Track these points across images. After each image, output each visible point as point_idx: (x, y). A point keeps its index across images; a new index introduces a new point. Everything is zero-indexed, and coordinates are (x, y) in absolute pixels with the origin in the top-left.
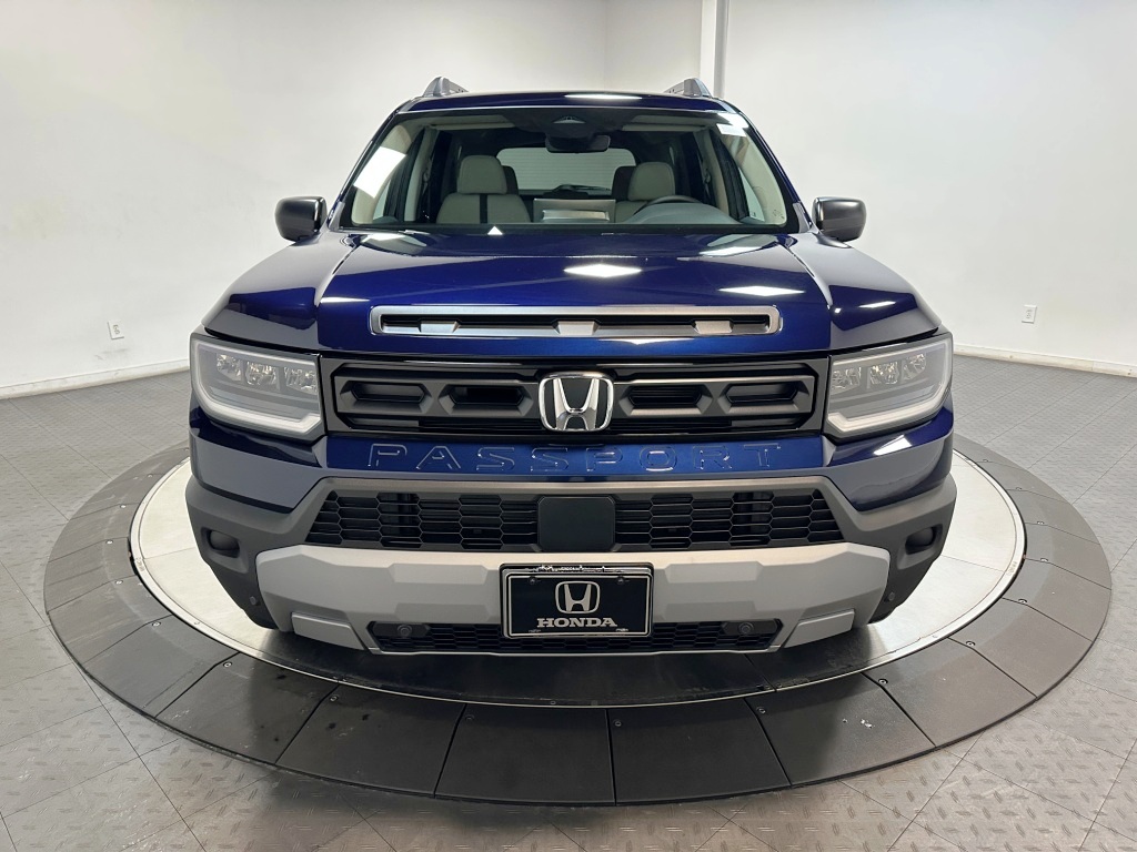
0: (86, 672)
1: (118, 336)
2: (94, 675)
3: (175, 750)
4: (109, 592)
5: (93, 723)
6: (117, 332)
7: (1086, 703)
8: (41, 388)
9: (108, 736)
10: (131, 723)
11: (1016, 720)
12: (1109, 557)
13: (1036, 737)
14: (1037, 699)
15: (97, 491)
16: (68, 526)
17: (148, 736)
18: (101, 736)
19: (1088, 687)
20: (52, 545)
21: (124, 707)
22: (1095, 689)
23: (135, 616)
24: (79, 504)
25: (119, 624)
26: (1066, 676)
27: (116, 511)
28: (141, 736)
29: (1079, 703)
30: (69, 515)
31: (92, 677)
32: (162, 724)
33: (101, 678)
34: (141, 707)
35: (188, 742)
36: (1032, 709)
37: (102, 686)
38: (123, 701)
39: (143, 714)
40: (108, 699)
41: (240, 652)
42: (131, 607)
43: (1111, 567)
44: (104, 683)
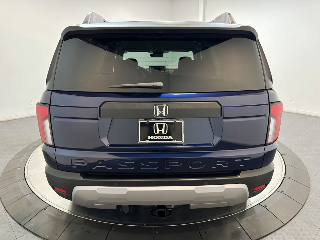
0: (6, 210)
1: (32, 103)
2: (8, 211)
3: (27, 237)
4: (16, 185)
5: (5, 227)
6: (31, 102)
7: (299, 226)
8: (9, 118)
9: (9, 232)
10: (16, 227)
11: (277, 231)
12: (310, 177)
13: (283, 238)
14: (285, 225)
15: (19, 151)
16: (9, 162)
17: (20, 232)
18: (7, 231)
19: (301, 221)
20: (4, 168)
21: (15, 222)
22: (302, 221)
23: (22, 193)
24: (14, 155)
25: (17, 195)
26: (294, 217)
27: (23, 158)
28: (18, 232)
29: (297, 226)
30: (10, 159)
31: (7, 212)
32: (25, 228)
33: (9, 212)
34: (19, 222)
35: (31, 234)
36: (283, 228)
37: (10, 215)
38: (15, 220)
39: (20, 225)
40: (11, 219)
41: (50, 205)
42: (21, 190)
43: (311, 180)
44: (10, 214)
